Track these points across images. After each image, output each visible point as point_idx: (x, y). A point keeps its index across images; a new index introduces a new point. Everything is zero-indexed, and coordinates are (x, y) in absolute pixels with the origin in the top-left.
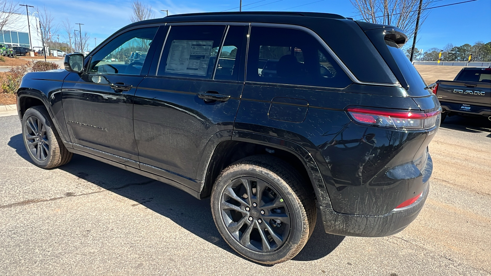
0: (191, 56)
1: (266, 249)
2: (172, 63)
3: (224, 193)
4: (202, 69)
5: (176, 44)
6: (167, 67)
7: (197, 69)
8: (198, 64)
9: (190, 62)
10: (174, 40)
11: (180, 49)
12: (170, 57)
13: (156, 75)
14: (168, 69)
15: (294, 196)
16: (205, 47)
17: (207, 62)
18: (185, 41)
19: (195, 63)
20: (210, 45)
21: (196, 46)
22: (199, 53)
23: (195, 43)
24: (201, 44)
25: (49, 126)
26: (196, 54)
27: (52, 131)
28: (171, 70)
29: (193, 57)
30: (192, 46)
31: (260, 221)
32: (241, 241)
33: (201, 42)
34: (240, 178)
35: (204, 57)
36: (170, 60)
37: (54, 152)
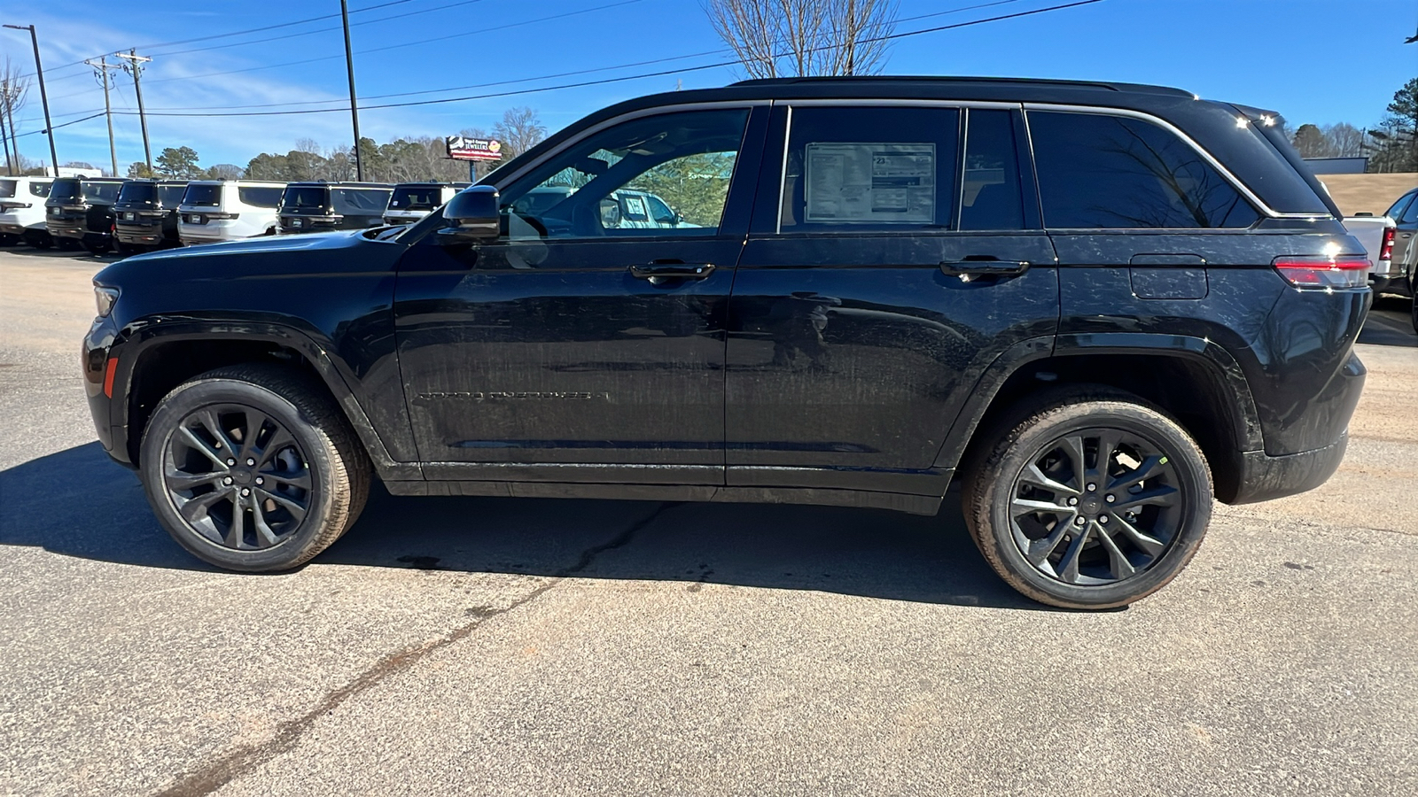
0: (874, 179)
1: (1125, 574)
2: (822, 199)
3: (1020, 479)
4: (921, 209)
5: (820, 151)
6: (809, 209)
7: (905, 210)
8: (904, 197)
9: (876, 196)
10: (813, 143)
11: (840, 164)
12: (812, 187)
13: (778, 233)
14: (811, 216)
15: (1192, 444)
16: (914, 158)
17: (930, 193)
18: (851, 146)
19: (895, 197)
20: (929, 154)
21: (885, 157)
22: (898, 171)
23: (881, 148)
24: (902, 151)
25: (316, 426)
26: (891, 176)
27: (328, 439)
28: (823, 216)
29: (878, 183)
30: (876, 157)
31: (1104, 519)
32: (1063, 575)
33: (900, 148)
34: (1063, 438)
35: (917, 181)
36: (812, 193)
37: (336, 506)
